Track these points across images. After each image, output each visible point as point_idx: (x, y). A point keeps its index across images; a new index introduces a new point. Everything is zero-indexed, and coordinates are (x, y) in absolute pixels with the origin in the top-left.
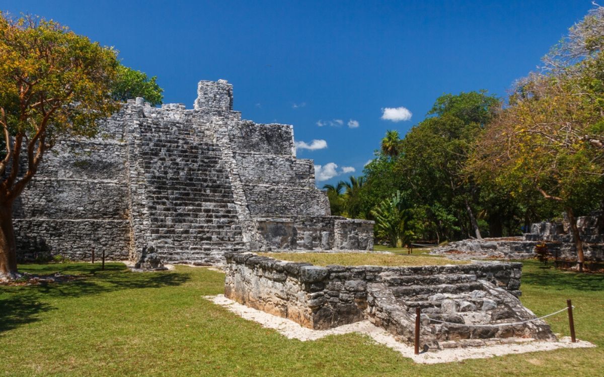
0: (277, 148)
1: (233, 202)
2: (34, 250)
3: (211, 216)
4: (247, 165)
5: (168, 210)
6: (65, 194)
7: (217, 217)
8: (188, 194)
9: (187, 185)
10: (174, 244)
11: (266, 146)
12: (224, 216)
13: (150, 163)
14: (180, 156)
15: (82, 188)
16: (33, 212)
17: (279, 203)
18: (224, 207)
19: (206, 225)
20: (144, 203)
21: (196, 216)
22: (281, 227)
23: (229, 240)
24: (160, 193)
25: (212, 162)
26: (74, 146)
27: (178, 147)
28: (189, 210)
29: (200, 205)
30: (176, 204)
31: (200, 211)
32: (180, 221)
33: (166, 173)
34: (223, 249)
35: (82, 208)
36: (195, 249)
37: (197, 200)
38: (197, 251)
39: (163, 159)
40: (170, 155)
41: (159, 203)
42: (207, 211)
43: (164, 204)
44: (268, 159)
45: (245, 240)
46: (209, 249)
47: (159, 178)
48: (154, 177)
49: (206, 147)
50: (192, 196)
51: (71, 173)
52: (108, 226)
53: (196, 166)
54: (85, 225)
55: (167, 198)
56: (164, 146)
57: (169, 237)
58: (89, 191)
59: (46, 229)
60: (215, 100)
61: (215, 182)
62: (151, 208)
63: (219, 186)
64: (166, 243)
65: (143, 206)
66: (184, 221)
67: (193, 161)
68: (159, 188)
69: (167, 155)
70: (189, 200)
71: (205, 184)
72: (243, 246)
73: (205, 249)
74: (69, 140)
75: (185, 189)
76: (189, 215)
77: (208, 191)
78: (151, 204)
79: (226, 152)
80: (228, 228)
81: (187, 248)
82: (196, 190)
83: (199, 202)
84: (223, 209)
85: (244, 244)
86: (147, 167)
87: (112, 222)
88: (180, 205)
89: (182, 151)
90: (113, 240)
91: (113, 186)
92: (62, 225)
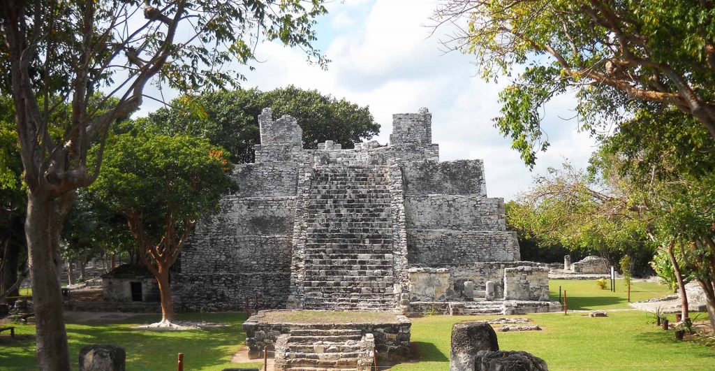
0: (463, 186)
1: (391, 252)
2: (216, 301)
3: (365, 268)
4: (423, 209)
5: (324, 262)
6: (241, 250)
7: (371, 268)
8: (346, 246)
9: (346, 236)
10: (323, 297)
11: (448, 185)
12: (378, 268)
13: (314, 216)
14: (345, 206)
15: (256, 244)
16: (216, 268)
17: (457, 249)
18: (381, 257)
19: (358, 277)
20: (301, 257)
21: (350, 268)
22: (434, 278)
23: (379, 292)
24: (318, 246)
25: (377, 210)
26: (250, 204)
27: (345, 196)
28: (344, 263)
29: (356, 257)
30: (332, 257)
31: (355, 263)
32: (333, 274)
33: (327, 225)
34: (370, 301)
35: (255, 262)
36: (342, 300)
37: (353, 252)
38: (344, 303)
39: (328, 211)
40: (335, 207)
41: (316, 257)
42: (362, 262)
43: (321, 257)
44: (448, 201)
45: (395, 292)
46: (356, 301)
47: (320, 231)
48: (315, 231)
49: (374, 194)
50: (349, 248)
51: (248, 230)
52: (277, 279)
53: (360, 216)
54: (257, 278)
55: (324, 251)
56: (331, 197)
57: (319, 290)
58: (261, 246)
59: (224, 282)
60: (409, 134)
61: (377, 232)
62: (307, 262)
63: (379, 236)
64: (315, 295)
65: (300, 260)
66: (338, 273)
67: (358, 211)
68: (318, 241)
69: (333, 207)
70: (346, 252)
71: (365, 234)
72: (393, 297)
73: (352, 301)
74: (246, 200)
75: (344, 241)
76: (343, 267)
77: (367, 241)
78: (308, 258)
79: (396, 198)
80: (381, 279)
81: (335, 300)
82: (354, 241)
83: (356, 254)
84: (379, 260)
85: (393, 295)
86: (309, 221)
87: (281, 274)
88: (336, 257)
89: (349, 201)
90: (281, 291)
91: (282, 240)
92: (238, 278)
